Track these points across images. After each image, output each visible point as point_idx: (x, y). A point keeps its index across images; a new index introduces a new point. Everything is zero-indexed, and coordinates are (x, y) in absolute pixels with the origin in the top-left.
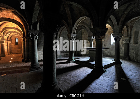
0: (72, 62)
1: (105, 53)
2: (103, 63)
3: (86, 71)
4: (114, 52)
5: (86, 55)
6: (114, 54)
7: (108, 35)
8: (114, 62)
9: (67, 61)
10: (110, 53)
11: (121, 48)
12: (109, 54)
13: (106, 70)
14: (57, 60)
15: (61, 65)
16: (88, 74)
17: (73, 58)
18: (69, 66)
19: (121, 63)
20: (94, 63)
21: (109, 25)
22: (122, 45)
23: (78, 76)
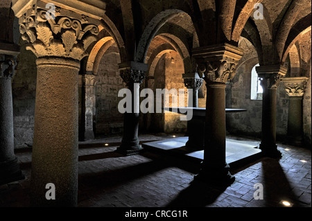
0: (132, 153)
1: (235, 124)
2: (227, 154)
3: (175, 180)
4: (261, 123)
5: (178, 129)
6: (261, 127)
7: (244, 71)
8: (260, 151)
9: (115, 148)
10: (249, 125)
11: (281, 111)
12: (244, 127)
13: (238, 176)
14: (81, 147)
15: (96, 161)
16: (180, 189)
17: (138, 139)
18: (122, 165)
19: (279, 155)
20: (200, 154)
21: (247, 41)
22: (284, 100)
23: (152, 197)
